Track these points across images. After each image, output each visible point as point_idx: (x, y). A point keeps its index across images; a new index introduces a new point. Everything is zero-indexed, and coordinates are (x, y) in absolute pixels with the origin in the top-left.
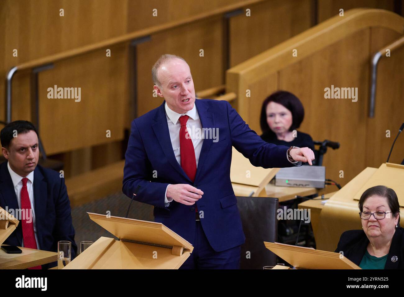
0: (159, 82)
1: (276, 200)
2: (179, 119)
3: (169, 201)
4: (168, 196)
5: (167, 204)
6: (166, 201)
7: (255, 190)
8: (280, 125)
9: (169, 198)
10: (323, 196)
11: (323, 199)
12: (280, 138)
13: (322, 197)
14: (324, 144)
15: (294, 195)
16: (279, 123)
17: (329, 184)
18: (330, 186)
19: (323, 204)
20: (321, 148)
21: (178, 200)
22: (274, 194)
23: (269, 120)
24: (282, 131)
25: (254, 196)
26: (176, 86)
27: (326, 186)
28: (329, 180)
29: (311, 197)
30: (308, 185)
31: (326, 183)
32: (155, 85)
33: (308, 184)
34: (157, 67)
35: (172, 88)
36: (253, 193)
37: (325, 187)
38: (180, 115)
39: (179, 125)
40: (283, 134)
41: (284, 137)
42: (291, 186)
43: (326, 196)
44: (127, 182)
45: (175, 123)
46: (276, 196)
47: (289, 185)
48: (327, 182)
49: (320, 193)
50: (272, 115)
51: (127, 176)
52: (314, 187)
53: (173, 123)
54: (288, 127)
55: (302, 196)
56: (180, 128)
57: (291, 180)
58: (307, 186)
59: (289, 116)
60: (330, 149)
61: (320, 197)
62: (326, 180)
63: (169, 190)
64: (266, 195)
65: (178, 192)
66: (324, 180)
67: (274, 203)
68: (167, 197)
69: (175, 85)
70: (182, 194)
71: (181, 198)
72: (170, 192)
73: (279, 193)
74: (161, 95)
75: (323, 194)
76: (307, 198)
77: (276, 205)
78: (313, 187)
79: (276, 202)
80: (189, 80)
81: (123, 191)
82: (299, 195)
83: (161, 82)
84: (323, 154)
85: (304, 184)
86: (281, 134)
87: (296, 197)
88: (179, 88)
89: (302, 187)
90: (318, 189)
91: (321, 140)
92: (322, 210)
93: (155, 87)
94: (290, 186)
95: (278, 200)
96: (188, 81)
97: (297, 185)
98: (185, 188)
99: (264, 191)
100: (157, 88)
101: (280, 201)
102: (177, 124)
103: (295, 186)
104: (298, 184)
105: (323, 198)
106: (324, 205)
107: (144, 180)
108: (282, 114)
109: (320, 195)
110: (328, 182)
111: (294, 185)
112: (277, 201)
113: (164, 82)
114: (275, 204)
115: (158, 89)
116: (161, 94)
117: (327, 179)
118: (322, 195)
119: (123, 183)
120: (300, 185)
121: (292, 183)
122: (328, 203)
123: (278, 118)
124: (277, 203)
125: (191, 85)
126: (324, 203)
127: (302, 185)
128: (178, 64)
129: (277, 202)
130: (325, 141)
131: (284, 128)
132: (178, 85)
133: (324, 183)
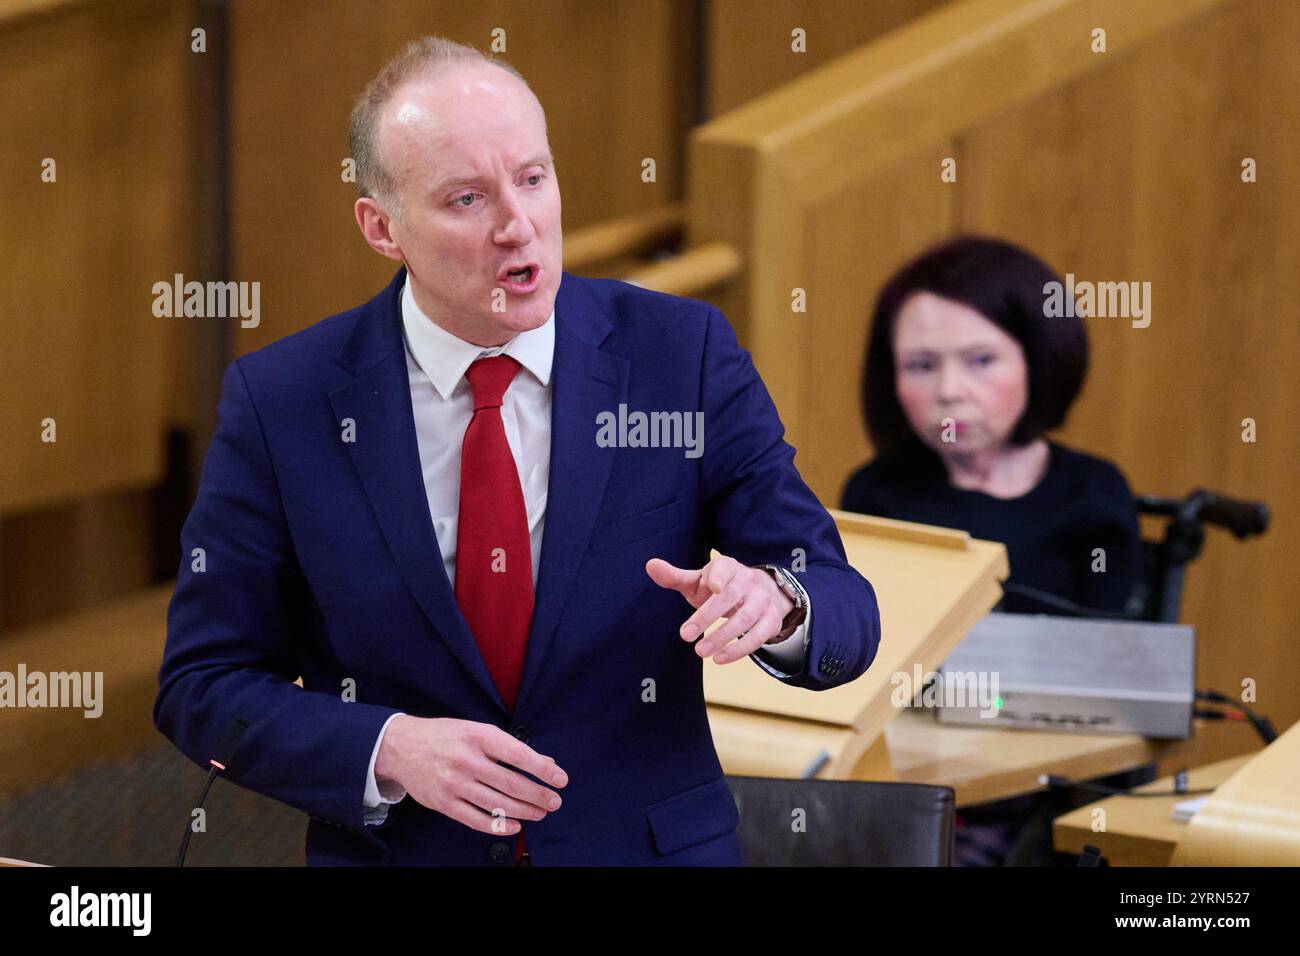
0: (385, 175)
1: (942, 795)
2: (467, 374)
3: (385, 801)
4: (383, 772)
5: (376, 810)
6: (373, 796)
7: (834, 745)
8: (966, 413)
9: (386, 785)
10: (1181, 777)
11: (1180, 793)
12: (966, 481)
13: (1177, 783)
14: (1190, 512)
15: (1033, 773)
16: (958, 401)
17: (1212, 716)
18: (1218, 727)
19: (1184, 819)
20: (1172, 532)
21: (431, 797)
22: (931, 766)
23: (912, 386)
24: (975, 443)
25: (829, 774)
26: (468, 199)
27: (1199, 724)
28: (1215, 697)
29: (1120, 783)
30: (1107, 721)
31: (1196, 714)
32: (364, 194)
33: (1102, 714)
34: (381, 96)
35: (448, 204)
36: (825, 762)
37: (1192, 729)
38: (472, 354)
39: (465, 400)
40: (981, 461)
41: (985, 475)
42: (1020, 723)
43: (1195, 779)
44: (181, 676)
45: (446, 391)
46: (942, 779)
47: (1007, 722)
48: (1203, 705)
49: (1166, 763)
50: (929, 363)
51: (186, 644)
52: (1138, 733)
53: (435, 391)
54: (1003, 421)
55: (1078, 776)
56: (468, 421)
57: (1021, 696)
58: (1101, 727)
59: (1010, 367)
60: (1217, 539)
61: (1166, 784)
62: (1198, 695)
63: (392, 742)
64: (890, 773)
65: (435, 756)
66: (1186, 697)
67: (933, 812)
68: (376, 775)
69: (466, 193)
70: (459, 766)
71: (448, 789)
72: (394, 752)
73: (954, 762)
74: (393, 245)
75: (1184, 770)
76: (1102, 789)
77: (944, 822)
78: (1133, 733)
79: (940, 805)
80: (536, 170)
81: (156, 721)
82: (1057, 772)
83: (393, 175)
84: (1182, 562)
85: (1086, 714)
86: (967, 461)
87: (1043, 780)
88: (486, 212)
89: (1075, 733)
90: (1159, 744)
91: (1177, 492)
92: (1178, 852)
93: (363, 207)
94: (1012, 723)
95: (953, 799)
96: (534, 180)
97: (1047, 719)
98: (474, 741)
99: (879, 748)
100: (374, 212)
101: (961, 800)
102: (455, 395)
103: (1040, 724)
104: (1055, 714)
105: (1183, 786)
106: (1185, 822)
107: (270, 676)
108: (981, 359)
109: (1166, 775)
110: (1210, 705)
111: (1035, 718)
112: (946, 800)
113: (408, 171)
114: (938, 818)
115: (376, 219)
116: (391, 241)
117: (1204, 689)
118: (1179, 772)
119: (161, 682)
120: (1063, 720)
121: (1025, 709)
122: (1209, 812)
123: (955, 378)
124: (944, 810)
125: (548, 197)
126: (1191, 814)
127: (1077, 721)
128: (486, 87)
129: (949, 805)
130: (1197, 494)
131: (984, 427)
132: (483, 190)
133: (1187, 712)
